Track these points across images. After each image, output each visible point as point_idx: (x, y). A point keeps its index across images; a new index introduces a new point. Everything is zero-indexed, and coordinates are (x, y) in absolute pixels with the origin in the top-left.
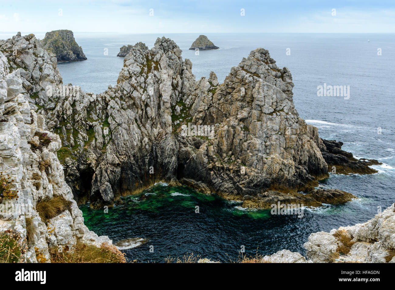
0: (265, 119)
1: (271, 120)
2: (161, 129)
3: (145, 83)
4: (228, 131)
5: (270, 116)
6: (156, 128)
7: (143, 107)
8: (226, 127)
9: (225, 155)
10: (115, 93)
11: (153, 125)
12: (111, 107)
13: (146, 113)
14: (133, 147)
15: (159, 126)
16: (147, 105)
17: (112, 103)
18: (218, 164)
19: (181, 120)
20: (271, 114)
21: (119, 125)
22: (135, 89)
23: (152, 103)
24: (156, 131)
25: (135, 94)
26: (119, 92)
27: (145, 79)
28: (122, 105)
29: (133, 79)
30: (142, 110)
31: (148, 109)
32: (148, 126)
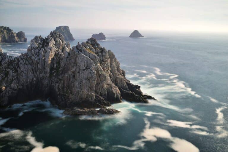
0: (81, 72)
1: (83, 73)
2: (44, 74)
3: (39, 52)
4: (68, 77)
5: (83, 71)
6: (42, 74)
7: (36, 64)
8: (67, 75)
9: (65, 88)
10: (24, 57)
11: (41, 72)
12: (21, 63)
13: (37, 66)
14: (27, 82)
15: (43, 73)
16: (38, 63)
17: (21, 61)
18: (61, 93)
19: (55, 70)
20: (84, 70)
21: (22, 71)
22: (33, 55)
23: (41, 62)
24: (41, 75)
25: (33, 58)
26: (26, 56)
27: (39, 51)
28: (26, 62)
29: (33, 50)
30: (36, 65)
31: (39, 65)
32: (38, 73)
